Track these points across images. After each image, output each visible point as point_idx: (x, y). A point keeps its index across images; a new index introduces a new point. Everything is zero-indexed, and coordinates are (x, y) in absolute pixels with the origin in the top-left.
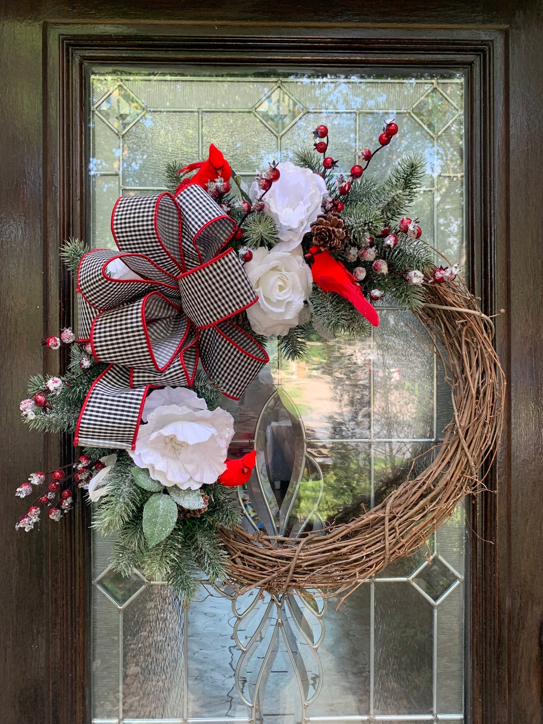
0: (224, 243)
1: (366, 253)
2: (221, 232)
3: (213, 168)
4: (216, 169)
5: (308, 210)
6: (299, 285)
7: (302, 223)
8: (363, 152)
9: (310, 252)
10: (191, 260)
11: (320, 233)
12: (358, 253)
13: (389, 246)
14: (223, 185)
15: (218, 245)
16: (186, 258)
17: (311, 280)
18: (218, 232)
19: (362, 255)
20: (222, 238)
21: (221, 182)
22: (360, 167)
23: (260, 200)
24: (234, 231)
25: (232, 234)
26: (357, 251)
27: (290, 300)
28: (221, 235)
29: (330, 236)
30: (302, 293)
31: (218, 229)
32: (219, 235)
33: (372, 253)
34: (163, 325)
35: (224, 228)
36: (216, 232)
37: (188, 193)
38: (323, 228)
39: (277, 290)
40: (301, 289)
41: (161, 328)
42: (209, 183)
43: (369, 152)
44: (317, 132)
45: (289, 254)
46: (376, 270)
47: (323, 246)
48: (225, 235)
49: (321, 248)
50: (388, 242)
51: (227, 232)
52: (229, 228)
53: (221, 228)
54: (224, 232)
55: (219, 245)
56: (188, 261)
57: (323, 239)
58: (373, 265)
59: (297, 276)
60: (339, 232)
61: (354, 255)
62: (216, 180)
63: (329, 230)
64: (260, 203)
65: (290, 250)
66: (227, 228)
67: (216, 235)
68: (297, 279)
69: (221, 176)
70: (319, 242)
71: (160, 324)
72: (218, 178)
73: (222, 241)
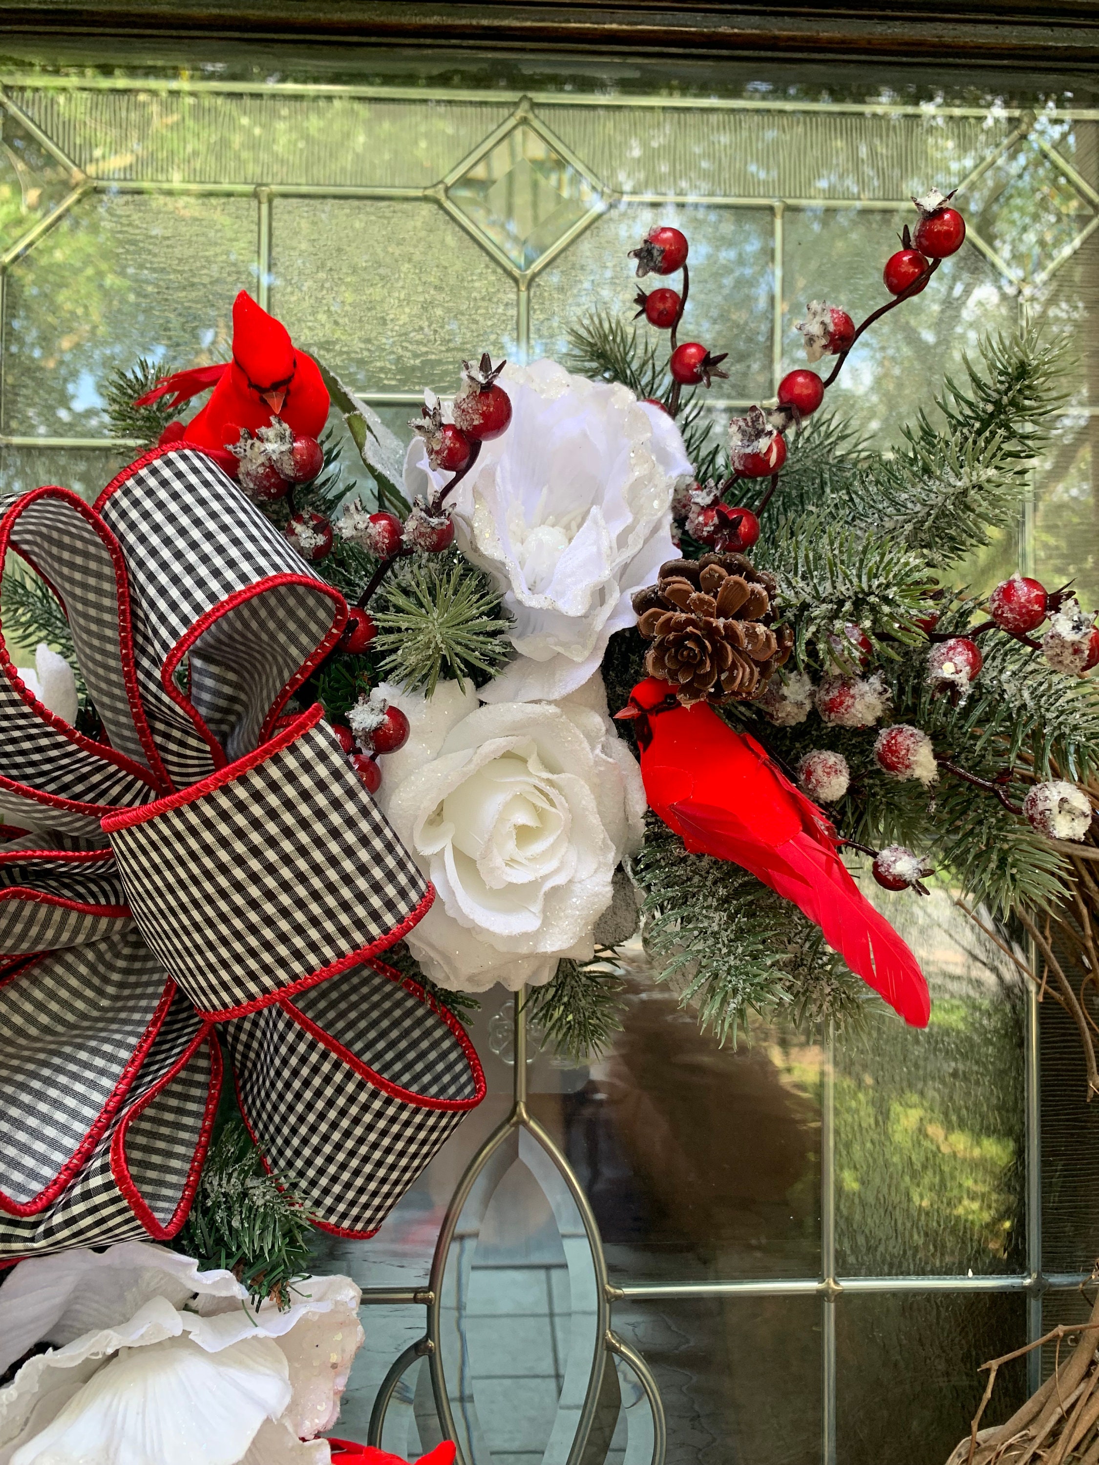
0: (303, 669)
1: (848, 701)
2: (292, 626)
3: (250, 385)
4: (262, 390)
5: (622, 541)
6: (595, 820)
7: (600, 595)
8: (828, 319)
9: (636, 704)
10: (177, 734)
11: (678, 643)
12: (812, 695)
13: (949, 686)
14: (292, 451)
15: (280, 673)
16: (160, 726)
17: (639, 804)
18: (282, 626)
19: (832, 706)
20: (294, 651)
21: (282, 438)
22: (813, 377)
23: (435, 509)
24: (337, 625)
25: (330, 635)
26: (808, 687)
27: (560, 880)
28: (293, 639)
29: (718, 656)
30: (604, 849)
31: (281, 613)
32: (282, 638)
33: (872, 699)
34: (83, 970)
35: (301, 613)
36: (272, 625)
37: (167, 473)
38: (689, 622)
39: (511, 846)
40: (600, 834)
41: (74, 982)
42: (241, 443)
43: (847, 320)
44: (649, 252)
45: (552, 709)
46: (892, 767)
47: (691, 690)
48: (304, 639)
49: (680, 697)
50: (947, 671)
51: (314, 627)
52: (322, 614)
53: (291, 613)
54: (303, 626)
55: (286, 675)
56: (167, 736)
57: (691, 665)
58: (878, 745)
59: (586, 790)
60: (752, 635)
61: (800, 705)
62: (263, 430)
63: (711, 631)
64: (434, 521)
65: (556, 695)
66: (311, 613)
67: (273, 637)
68: (586, 799)
69: (282, 418)
70: (673, 674)
71: (69, 968)
72: (269, 425)
73: (294, 661)
